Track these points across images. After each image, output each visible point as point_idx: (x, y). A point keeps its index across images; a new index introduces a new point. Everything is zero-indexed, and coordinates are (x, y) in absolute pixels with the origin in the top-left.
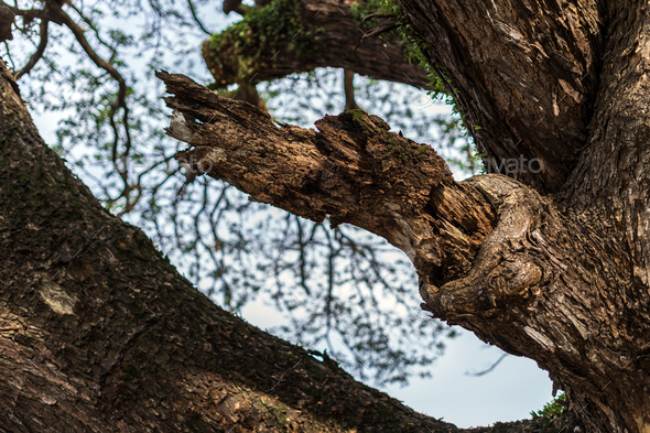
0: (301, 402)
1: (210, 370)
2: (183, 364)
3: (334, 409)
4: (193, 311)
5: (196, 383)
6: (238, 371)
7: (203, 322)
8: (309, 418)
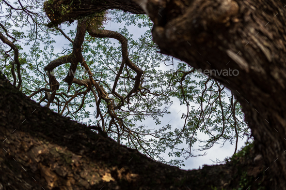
0: (82, 152)
1: (23, 131)
2: (5, 127)
3: (103, 155)
4: (16, 98)
5: (13, 138)
6: (42, 132)
7: (21, 105)
8: (87, 160)
